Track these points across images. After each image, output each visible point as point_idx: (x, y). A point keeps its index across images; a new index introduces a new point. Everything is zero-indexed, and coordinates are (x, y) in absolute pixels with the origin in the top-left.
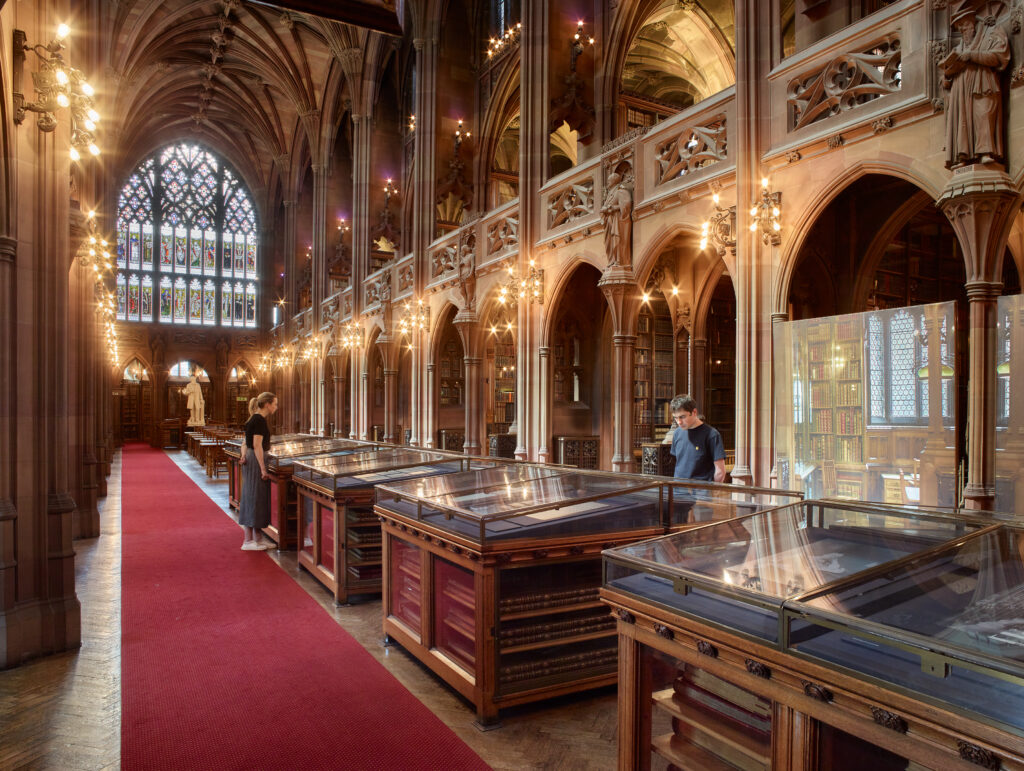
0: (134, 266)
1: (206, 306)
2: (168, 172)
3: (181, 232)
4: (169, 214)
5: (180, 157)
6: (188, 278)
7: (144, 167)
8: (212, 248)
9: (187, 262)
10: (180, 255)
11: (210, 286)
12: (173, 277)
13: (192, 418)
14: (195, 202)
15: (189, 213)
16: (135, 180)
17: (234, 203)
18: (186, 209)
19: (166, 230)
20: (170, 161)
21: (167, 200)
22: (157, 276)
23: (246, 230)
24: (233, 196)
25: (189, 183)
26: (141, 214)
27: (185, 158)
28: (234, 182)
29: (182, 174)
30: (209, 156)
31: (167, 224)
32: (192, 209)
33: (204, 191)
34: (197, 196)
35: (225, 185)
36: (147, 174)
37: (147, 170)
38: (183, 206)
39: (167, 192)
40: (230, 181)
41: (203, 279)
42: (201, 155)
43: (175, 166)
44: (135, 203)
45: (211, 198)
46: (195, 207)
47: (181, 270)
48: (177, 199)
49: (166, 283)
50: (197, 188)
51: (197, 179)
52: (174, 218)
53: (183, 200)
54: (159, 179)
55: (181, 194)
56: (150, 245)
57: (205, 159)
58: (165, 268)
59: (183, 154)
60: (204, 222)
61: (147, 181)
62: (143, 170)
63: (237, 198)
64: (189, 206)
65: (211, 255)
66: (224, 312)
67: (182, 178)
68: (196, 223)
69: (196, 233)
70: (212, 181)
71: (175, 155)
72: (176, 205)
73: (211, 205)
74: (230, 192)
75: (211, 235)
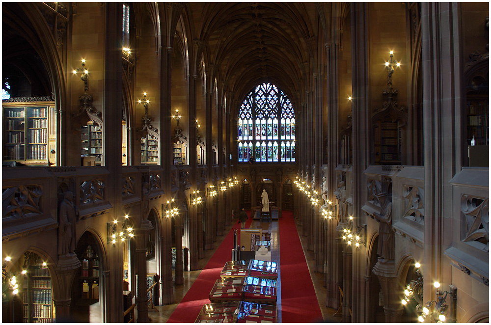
0: (246, 138)
1: (274, 153)
2: (258, 96)
3: (264, 121)
4: (259, 114)
5: (263, 89)
6: (267, 141)
7: (249, 95)
8: (276, 127)
9: (266, 135)
10: (264, 132)
11: (276, 144)
12: (261, 141)
13: (264, 208)
14: (269, 107)
15: (267, 113)
16: (245, 102)
17: (285, 106)
18: (265, 111)
19: (258, 121)
20: (259, 91)
21: (258, 108)
22: (254, 141)
23: (290, 117)
24: (285, 102)
25: (266, 99)
26: (248, 116)
27: (264, 89)
28: (285, 96)
29: (263, 96)
30: (274, 86)
31: (258, 119)
32: (268, 111)
33: (273, 102)
34: (270, 105)
35: (281, 98)
36: (250, 98)
37: (250, 97)
38: (264, 110)
39: (258, 105)
40: (283, 96)
41: (273, 141)
42: (271, 87)
43: (261, 93)
44: (245, 111)
45: (275, 105)
46: (269, 110)
47: (264, 138)
48: (262, 107)
49: (258, 144)
50: (270, 101)
51: (270, 98)
52: (261, 116)
53: (264, 108)
54: (255, 100)
55: (263, 105)
56: (252, 129)
57: (272, 88)
58: (258, 138)
59: (263, 87)
60: (273, 116)
61: (250, 101)
62: (248, 97)
63: (286, 103)
64: (266, 110)
65: (276, 130)
66: (282, 155)
67: (263, 98)
68: (270, 117)
69: (270, 121)
70: (276, 97)
71: (260, 88)
72: (261, 110)
73: (275, 108)
74: (283, 101)
75: (276, 121)
